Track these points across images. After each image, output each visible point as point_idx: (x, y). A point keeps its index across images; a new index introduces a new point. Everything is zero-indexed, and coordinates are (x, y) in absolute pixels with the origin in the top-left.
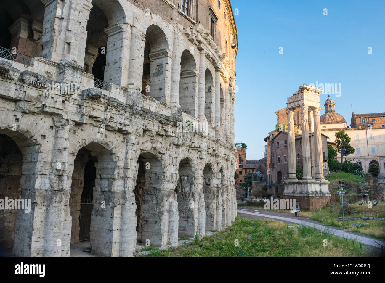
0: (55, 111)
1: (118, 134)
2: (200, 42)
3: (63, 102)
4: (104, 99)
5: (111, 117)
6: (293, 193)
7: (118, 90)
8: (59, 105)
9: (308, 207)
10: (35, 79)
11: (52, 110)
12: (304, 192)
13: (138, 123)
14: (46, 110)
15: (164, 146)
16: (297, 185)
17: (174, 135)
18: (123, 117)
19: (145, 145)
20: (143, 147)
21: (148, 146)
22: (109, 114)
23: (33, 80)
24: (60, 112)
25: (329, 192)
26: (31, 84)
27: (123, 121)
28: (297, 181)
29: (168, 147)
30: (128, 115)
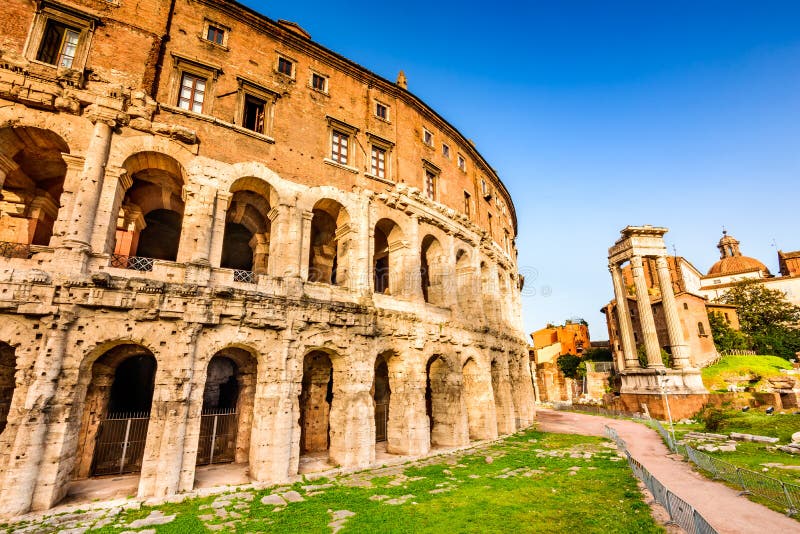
0: (173, 315)
1: (268, 331)
2: (405, 205)
3: (185, 304)
4: (240, 294)
5: (253, 313)
6: (636, 388)
7: (269, 282)
8: (179, 308)
9: (661, 413)
10: (144, 285)
11: (168, 315)
12: (652, 388)
13: (296, 316)
14: (161, 315)
15: (344, 338)
16: (640, 377)
17: (357, 323)
18: (271, 311)
19: (313, 339)
20: (310, 342)
21: (318, 341)
22: (250, 311)
23: (142, 286)
24: (179, 315)
25: (702, 386)
26: (140, 291)
27: (270, 315)
28: (639, 371)
29: (353, 339)
30: (278, 307)
